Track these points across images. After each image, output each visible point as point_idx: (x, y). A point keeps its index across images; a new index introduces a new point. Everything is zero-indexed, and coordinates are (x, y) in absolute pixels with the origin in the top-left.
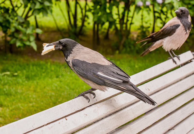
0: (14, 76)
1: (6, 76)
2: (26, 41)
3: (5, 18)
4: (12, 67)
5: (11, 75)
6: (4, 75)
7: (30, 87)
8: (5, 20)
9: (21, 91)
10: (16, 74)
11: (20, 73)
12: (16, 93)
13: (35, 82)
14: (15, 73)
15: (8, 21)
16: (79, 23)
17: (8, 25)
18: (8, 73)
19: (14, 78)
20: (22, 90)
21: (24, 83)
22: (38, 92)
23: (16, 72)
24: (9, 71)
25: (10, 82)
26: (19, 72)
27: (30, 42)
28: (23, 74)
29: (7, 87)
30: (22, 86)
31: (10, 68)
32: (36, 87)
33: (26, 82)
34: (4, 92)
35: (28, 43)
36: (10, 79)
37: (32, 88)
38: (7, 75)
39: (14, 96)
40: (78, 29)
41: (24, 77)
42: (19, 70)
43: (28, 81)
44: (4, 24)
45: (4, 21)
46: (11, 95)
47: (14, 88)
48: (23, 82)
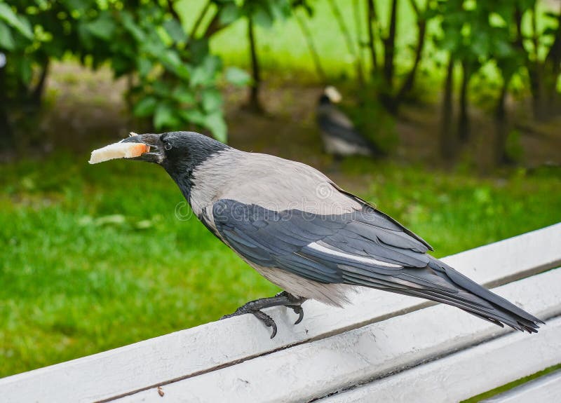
0: (137, 230)
1: (109, 230)
2: (190, 109)
3: (119, 24)
4: (137, 199)
5: (128, 227)
6: (105, 226)
7: (186, 273)
8: (119, 31)
9: (151, 285)
10: (145, 224)
11: (160, 223)
12: (132, 289)
13: (207, 256)
14: (141, 220)
15: (129, 38)
16: (404, 62)
17: (127, 51)
18: (118, 219)
19: (138, 238)
20: (156, 281)
21: (167, 259)
22: (210, 293)
23: (148, 216)
24: (122, 212)
25: (118, 250)
26: (157, 218)
27: (204, 112)
28: (172, 224)
29: (103, 266)
30: (159, 266)
31: (128, 203)
32: (208, 274)
33: (177, 254)
34: (90, 283)
35: (195, 117)
36: (122, 239)
37: (191, 279)
38: (112, 224)
39: (123, 299)
40: (398, 83)
41: (173, 236)
42: (158, 211)
43: (182, 250)
44: (115, 47)
45: (115, 37)
46: (111, 295)
47: (129, 275)
48: (165, 252)
